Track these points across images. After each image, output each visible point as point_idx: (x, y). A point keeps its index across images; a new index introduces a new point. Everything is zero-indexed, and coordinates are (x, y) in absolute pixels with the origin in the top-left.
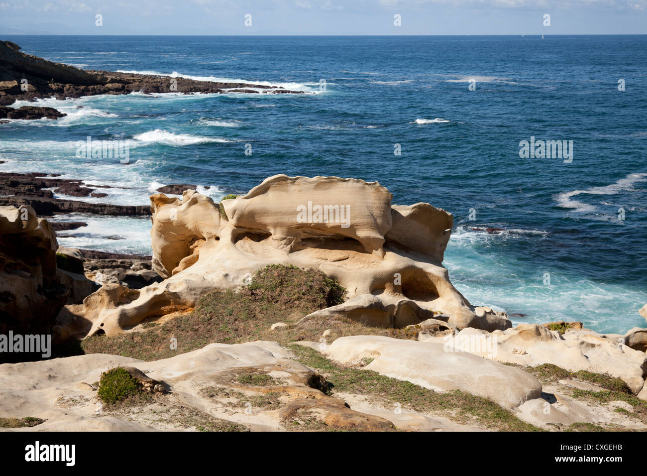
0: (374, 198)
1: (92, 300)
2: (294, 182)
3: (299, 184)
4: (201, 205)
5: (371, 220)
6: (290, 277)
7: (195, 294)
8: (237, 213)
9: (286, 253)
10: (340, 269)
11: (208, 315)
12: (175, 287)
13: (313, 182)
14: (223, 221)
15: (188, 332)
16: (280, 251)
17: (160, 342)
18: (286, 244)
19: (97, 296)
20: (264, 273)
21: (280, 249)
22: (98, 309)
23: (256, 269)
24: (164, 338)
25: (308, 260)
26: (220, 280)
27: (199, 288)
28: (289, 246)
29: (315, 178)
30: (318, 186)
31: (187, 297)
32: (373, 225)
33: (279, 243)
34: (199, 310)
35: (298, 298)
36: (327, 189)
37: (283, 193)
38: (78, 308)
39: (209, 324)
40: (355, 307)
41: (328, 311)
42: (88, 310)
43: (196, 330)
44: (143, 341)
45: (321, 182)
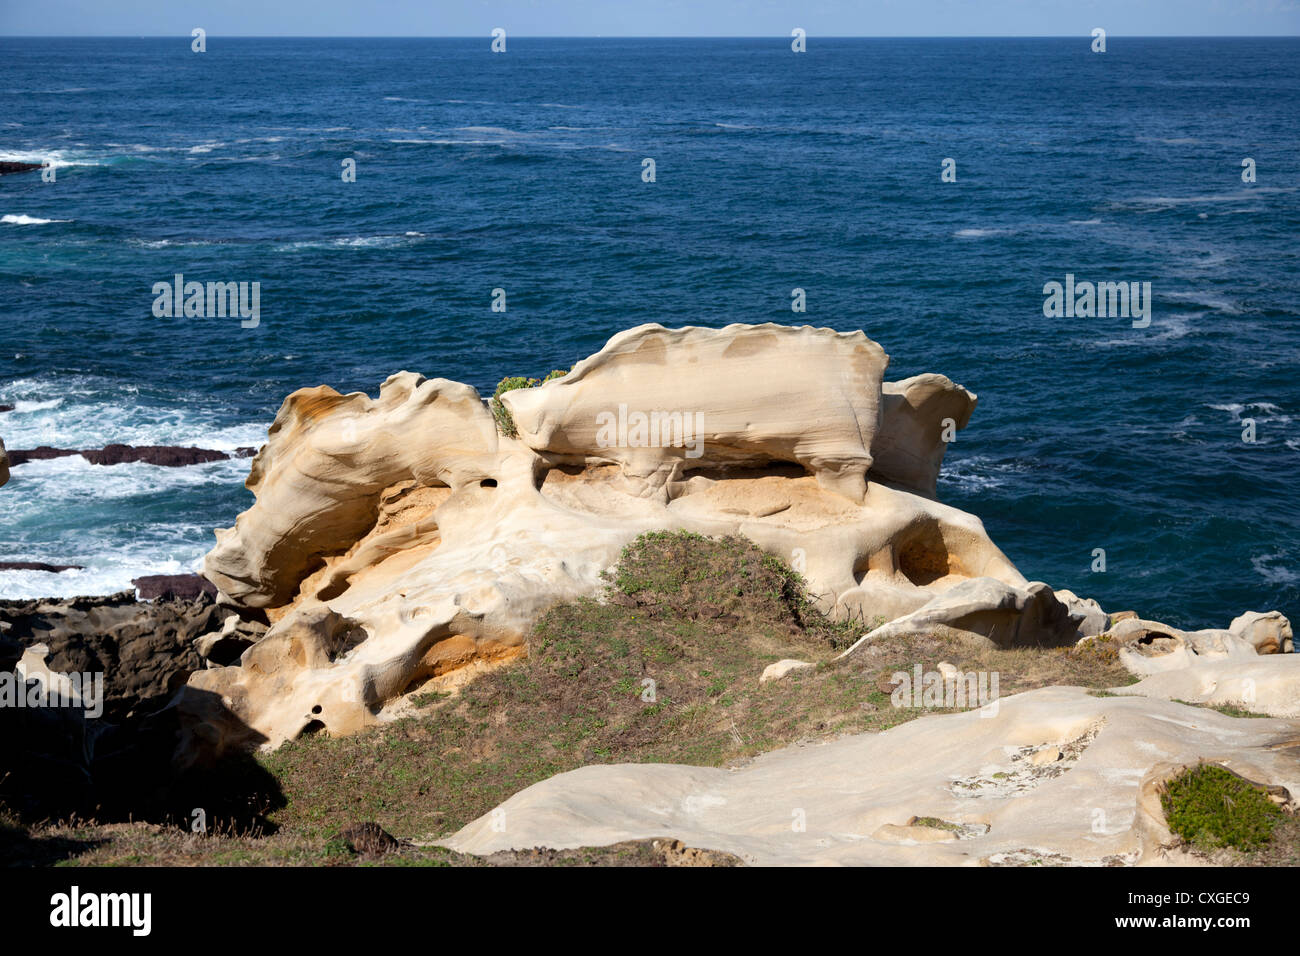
0: (852, 369)
1: (265, 653)
2: (679, 341)
3: (690, 346)
4: (450, 405)
5: (850, 419)
6: (697, 558)
7: (522, 615)
8: (549, 418)
9: (661, 505)
10: (783, 532)
11: (571, 660)
12: (474, 603)
13: (724, 338)
14: (505, 442)
15: (538, 705)
16: (646, 501)
17: (477, 737)
18: (657, 485)
19: (278, 643)
20: (637, 554)
21: (646, 497)
22: (286, 674)
23: (619, 546)
24: (485, 726)
25: (710, 517)
26: (558, 579)
27: (528, 599)
28: (662, 489)
29: (729, 330)
30: (735, 348)
31: (507, 624)
32: (850, 429)
33: (641, 483)
34: (542, 653)
35: (736, 604)
36: (753, 353)
37: (654, 368)
38: (225, 676)
39: (585, 680)
40: (972, 609)
41: (913, 622)
42: (253, 680)
43: (557, 699)
44: (437, 737)
45: (742, 338)
